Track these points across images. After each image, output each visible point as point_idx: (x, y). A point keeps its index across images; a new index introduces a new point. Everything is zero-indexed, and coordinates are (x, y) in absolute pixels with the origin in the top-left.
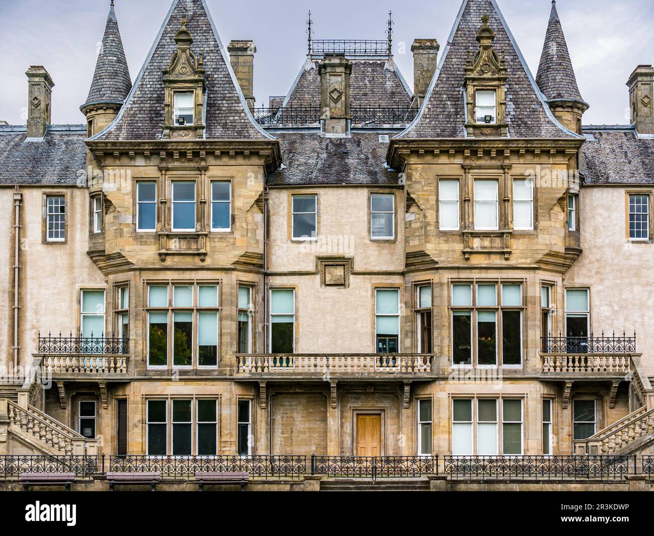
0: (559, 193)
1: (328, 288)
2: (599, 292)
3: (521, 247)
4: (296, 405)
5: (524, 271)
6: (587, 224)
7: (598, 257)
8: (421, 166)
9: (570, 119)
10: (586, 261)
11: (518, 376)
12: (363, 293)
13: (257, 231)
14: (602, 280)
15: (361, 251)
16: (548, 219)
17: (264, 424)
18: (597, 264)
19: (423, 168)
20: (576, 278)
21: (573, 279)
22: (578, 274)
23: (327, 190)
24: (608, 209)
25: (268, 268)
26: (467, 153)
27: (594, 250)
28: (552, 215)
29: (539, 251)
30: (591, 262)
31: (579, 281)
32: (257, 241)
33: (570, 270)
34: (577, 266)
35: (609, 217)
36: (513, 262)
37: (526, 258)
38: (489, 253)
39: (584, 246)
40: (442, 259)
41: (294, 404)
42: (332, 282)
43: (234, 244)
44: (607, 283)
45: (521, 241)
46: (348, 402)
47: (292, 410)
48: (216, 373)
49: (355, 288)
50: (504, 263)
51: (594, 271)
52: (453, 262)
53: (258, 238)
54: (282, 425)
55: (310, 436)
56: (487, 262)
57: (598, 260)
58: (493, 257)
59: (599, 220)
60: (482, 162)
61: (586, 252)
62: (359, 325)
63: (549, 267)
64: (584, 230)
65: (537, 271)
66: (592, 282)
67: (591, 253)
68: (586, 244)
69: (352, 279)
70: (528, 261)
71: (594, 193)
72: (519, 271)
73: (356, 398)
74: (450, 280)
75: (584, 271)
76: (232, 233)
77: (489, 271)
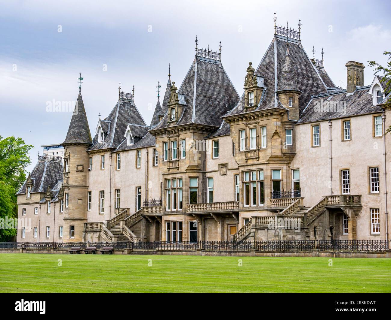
0: (273, 131)
1: (222, 176)
2: (302, 170)
3: (262, 155)
4: (212, 223)
5: (263, 165)
6: (298, 141)
7: (302, 155)
8: (234, 126)
9: (284, 98)
10: (298, 157)
11: (261, 209)
12: (231, 178)
13: (194, 157)
14: (303, 165)
15: (230, 161)
16: (270, 142)
17: (201, 231)
18: (301, 158)
19: (235, 127)
20: (294, 165)
21: (293, 166)
22: (295, 163)
23: (221, 137)
24: (305, 133)
25: (206, 170)
26: (244, 119)
27: (300, 152)
28: (272, 140)
29: (268, 156)
30: (299, 158)
31: (295, 166)
32: (194, 161)
33: (292, 162)
34: (295, 160)
35: (306, 137)
36: (260, 162)
37: (264, 160)
38: (253, 159)
39: (297, 151)
40: (240, 162)
41: (212, 222)
42: (223, 174)
43: (186, 163)
44: (305, 166)
45: (262, 152)
46: (226, 221)
47: (211, 225)
48: (181, 212)
49: (229, 176)
50: (258, 162)
51: (300, 161)
52: (243, 164)
53: (194, 160)
54: (209, 231)
55: (216, 235)
56: (253, 162)
57: (302, 157)
58: (254, 160)
59: (302, 139)
60: (250, 122)
61: (298, 154)
62: (230, 190)
63: (276, 162)
64: (297, 144)
65: (268, 165)
66: (300, 166)
67: (299, 154)
68: (297, 150)
69: (228, 172)
70: (264, 161)
71: (300, 127)
72: (262, 165)
73: (228, 220)
74: (242, 171)
75: (297, 162)
76: (185, 159)
77: (253, 166)
